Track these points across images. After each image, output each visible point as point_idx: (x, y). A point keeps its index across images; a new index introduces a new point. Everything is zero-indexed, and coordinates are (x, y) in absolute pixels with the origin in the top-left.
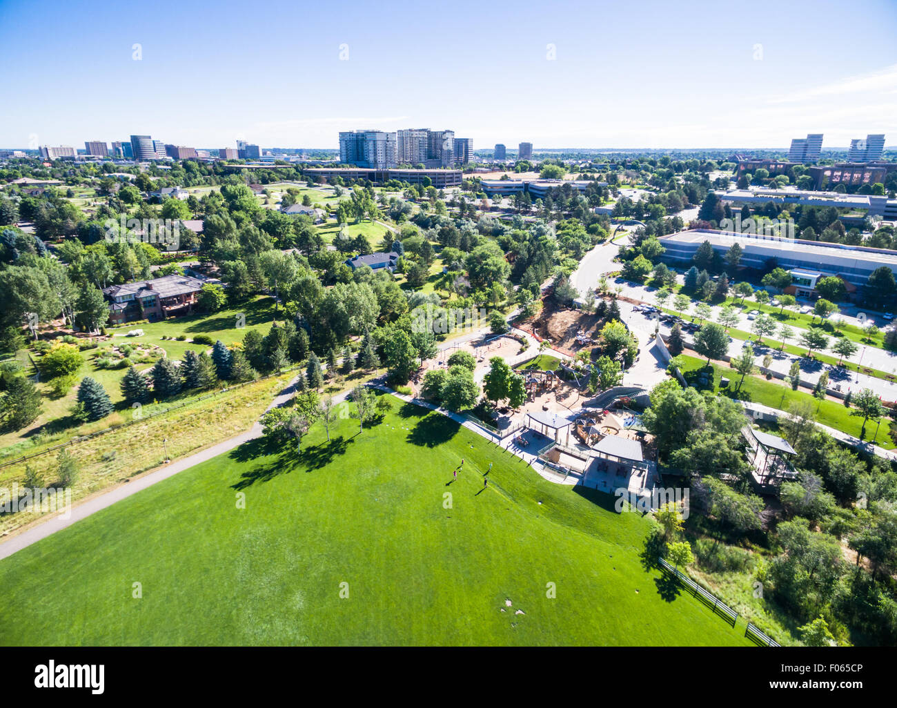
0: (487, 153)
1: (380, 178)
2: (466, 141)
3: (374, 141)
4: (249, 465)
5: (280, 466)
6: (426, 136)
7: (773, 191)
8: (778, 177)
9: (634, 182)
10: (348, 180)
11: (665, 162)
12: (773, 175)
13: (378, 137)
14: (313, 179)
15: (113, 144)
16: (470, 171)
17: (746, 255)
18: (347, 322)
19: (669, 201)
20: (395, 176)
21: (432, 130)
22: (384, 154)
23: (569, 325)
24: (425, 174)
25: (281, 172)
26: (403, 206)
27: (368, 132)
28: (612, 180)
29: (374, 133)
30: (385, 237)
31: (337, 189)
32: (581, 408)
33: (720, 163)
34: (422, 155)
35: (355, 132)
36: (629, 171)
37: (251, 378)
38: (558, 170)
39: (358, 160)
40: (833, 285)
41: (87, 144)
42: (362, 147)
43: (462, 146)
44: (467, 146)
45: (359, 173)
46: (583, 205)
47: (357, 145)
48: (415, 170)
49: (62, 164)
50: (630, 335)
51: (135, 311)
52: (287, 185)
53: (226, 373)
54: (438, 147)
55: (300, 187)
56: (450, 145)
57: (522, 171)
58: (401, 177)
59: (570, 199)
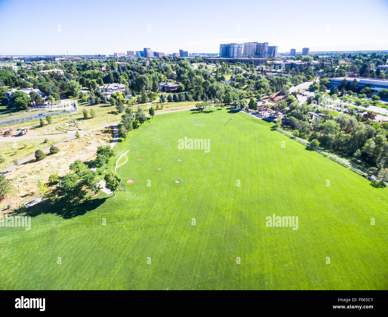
1: (233, 62)
2: (275, 47)
3: (234, 48)
4: (193, 112)
5: (199, 112)
6: (256, 45)
9: (348, 63)
10: (221, 62)
13: (235, 46)
14: (209, 61)
15: (136, 52)
16: (272, 60)
18: (215, 93)
20: (240, 61)
21: (259, 43)
22: (237, 53)
23: (280, 99)
24: (252, 60)
25: (197, 60)
27: (231, 44)
29: (234, 44)
30: (231, 77)
31: (217, 65)
34: (253, 53)
35: (226, 44)
36: (348, 59)
37: (192, 101)
38: (310, 58)
39: (226, 56)
41: (128, 52)
42: (229, 50)
43: (272, 50)
44: (275, 50)
45: (226, 60)
46: (311, 70)
47: (227, 49)
48: (248, 59)
49: (122, 59)
50: (297, 100)
51: (163, 89)
52: (199, 64)
53: (187, 99)
54: (261, 50)
55: (204, 64)
56: (266, 49)
57: (297, 60)
58: (242, 61)
59: (306, 68)
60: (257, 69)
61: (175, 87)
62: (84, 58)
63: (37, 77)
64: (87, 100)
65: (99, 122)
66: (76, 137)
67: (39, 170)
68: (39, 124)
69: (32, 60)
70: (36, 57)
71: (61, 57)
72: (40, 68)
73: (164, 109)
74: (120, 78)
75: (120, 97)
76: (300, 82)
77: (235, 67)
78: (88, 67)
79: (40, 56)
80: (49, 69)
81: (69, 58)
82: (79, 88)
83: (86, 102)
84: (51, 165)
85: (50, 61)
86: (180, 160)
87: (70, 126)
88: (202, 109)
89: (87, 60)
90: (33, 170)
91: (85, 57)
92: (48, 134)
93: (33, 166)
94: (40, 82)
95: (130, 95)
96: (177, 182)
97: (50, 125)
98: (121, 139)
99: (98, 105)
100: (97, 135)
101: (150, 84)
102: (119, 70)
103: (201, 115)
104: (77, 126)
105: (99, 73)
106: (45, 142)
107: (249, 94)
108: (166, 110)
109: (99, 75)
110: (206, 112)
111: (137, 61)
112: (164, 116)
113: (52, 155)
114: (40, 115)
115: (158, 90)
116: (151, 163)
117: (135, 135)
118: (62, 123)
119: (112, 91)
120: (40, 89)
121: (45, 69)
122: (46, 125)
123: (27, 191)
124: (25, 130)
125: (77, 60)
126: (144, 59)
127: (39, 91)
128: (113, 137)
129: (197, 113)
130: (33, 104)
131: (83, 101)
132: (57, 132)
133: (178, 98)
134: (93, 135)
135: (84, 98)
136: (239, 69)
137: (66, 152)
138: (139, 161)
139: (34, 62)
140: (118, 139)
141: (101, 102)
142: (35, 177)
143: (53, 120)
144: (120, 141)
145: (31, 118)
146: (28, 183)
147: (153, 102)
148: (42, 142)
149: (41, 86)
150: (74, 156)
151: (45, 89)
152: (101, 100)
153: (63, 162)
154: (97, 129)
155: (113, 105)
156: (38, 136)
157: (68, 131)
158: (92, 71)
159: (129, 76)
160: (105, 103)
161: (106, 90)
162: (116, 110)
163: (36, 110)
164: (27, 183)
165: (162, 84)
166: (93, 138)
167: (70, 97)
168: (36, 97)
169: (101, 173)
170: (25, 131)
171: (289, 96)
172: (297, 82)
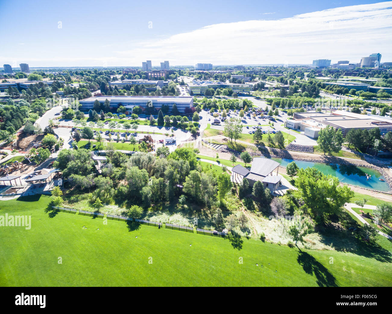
7: (128, 80)
8: (136, 76)
9: (80, 80)
11: (95, 71)
12: (134, 75)
17: (111, 103)
19: (89, 86)
23: (31, 141)
28: (68, 80)
32: (34, 171)
33: (118, 72)
36: (78, 76)
38: (37, 76)
40: (136, 109)
46: (48, 91)
50: (59, 139)
59: (41, 89)
171: (46, 136)
172: (42, 111)
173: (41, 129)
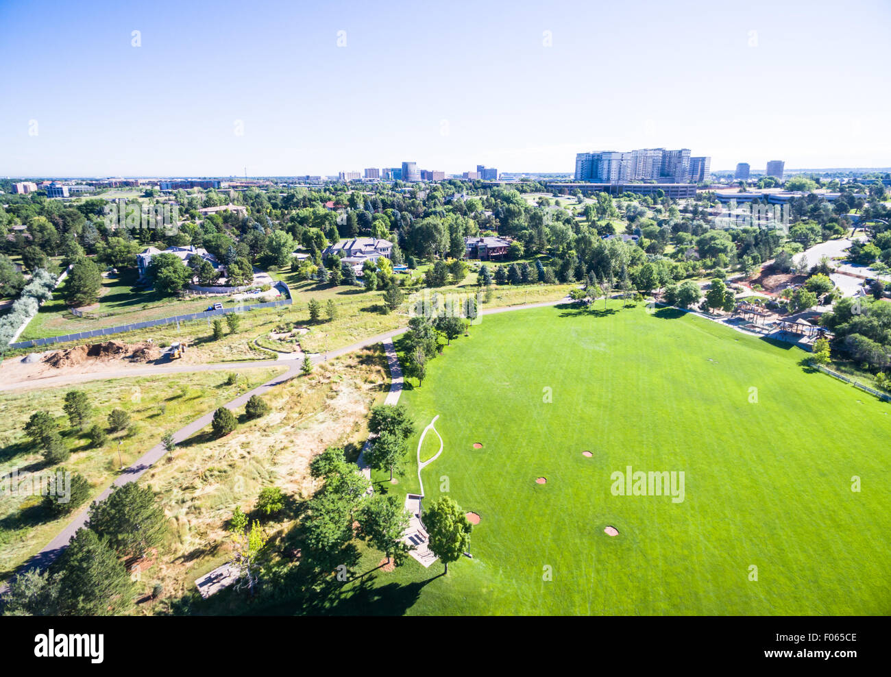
0: (726, 174)
1: (615, 191)
2: (703, 159)
3: (609, 160)
4: (565, 311)
5: (580, 313)
6: (661, 155)
10: (587, 192)
13: (613, 156)
14: (558, 190)
15: (383, 170)
16: (706, 187)
18: (609, 263)
20: (628, 188)
21: (667, 150)
22: (617, 172)
23: (782, 282)
24: (659, 187)
25: (529, 186)
26: (639, 210)
27: (604, 153)
29: (610, 153)
30: (626, 227)
31: (579, 198)
34: (655, 173)
35: (591, 153)
37: (554, 283)
38: (806, 183)
39: (591, 178)
41: (366, 170)
42: (597, 167)
43: (698, 165)
44: (703, 165)
45: (596, 187)
46: (825, 211)
47: (592, 164)
48: (643, 185)
49: (357, 184)
50: (835, 288)
51: (475, 253)
52: (537, 195)
53: (542, 278)
54: (672, 165)
55: (549, 196)
56: (686, 164)
57: (765, 187)
58: (636, 190)
59: (812, 205)
60: (681, 208)
61: (501, 248)
62: (276, 183)
63: (198, 222)
64: (312, 276)
65: (347, 332)
66: (302, 372)
67: (225, 467)
68: (211, 333)
69: (176, 185)
70: (183, 180)
71: (231, 180)
72: (194, 202)
73: (493, 301)
74: (375, 227)
75: (385, 271)
76: (814, 240)
77: (625, 204)
78: (295, 200)
79: (192, 178)
80: (215, 205)
81: (248, 183)
82: (292, 247)
83: (310, 281)
84: (253, 454)
85: (212, 189)
86: (588, 455)
87: (280, 339)
88: (585, 304)
89: (283, 186)
90: (210, 465)
91: (279, 181)
92: (231, 359)
93: (209, 453)
94: (206, 232)
95: (403, 266)
96: (610, 532)
97: (235, 336)
98: (410, 380)
99: (335, 288)
100: (351, 367)
101: (445, 241)
102: (366, 208)
103: (587, 321)
104: (297, 341)
105: (327, 215)
106: (229, 383)
107: (690, 269)
108: (498, 306)
109: (328, 219)
110: (596, 313)
111: (392, 189)
112: (497, 320)
113: (252, 422)
114: (209, 310)
115: (463, 254)
116: (508, 457)
117: (440, 372)
118: (263, 331)
119: (361, 255)
120: (208, 248)
121: (206, 204)
122: (226, 335)
123: (202, 535)
124: (181, 347)
125: (263, 186)
126: (407, 185)
127: (206, 253)
128: (390, 374)
129: (575, 315)
130: (193, 282)
131: (301, 278)
132: (251, 355)
133: (520, 274)
134: (339, 367)
135: (303, 270)
136: (636, 208)
137: (284, 414)
138: (475, 451)
139: (181, 190)
140: (401, 380)
141: (344, 283)
142: (217, 490)
143: (242, 325)
144: (407, 387)
145: (189, 318)
146: (203, 510)
147: (461, 284)
148: (221, 382)
149: (210, 241)
150: (305, 428)
151: (220, 250)
152: (342, 277)
153: (282, 446)
154: (349, 351)
155: (369, 289)
156: (209, 365)
157: (279, 354)
158: (312, 210)
159: (390, 221)
160: (352, 284)
161: (349, 253)
162: (382, 303)
163: (200, 298)
164: (199, 508)
165: (472, 241)
166: (343, 376)
167: (273, 267)
168: (203, 268)
169: (385, 485)
170: (180, 350)
171: (814, 277)
172: (809, 242)
173: (806, 266)
